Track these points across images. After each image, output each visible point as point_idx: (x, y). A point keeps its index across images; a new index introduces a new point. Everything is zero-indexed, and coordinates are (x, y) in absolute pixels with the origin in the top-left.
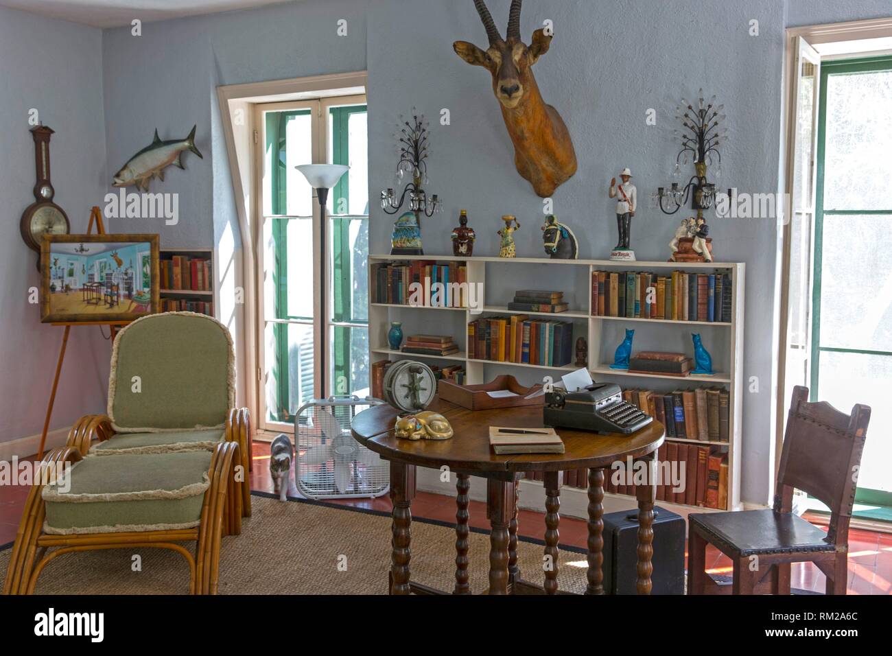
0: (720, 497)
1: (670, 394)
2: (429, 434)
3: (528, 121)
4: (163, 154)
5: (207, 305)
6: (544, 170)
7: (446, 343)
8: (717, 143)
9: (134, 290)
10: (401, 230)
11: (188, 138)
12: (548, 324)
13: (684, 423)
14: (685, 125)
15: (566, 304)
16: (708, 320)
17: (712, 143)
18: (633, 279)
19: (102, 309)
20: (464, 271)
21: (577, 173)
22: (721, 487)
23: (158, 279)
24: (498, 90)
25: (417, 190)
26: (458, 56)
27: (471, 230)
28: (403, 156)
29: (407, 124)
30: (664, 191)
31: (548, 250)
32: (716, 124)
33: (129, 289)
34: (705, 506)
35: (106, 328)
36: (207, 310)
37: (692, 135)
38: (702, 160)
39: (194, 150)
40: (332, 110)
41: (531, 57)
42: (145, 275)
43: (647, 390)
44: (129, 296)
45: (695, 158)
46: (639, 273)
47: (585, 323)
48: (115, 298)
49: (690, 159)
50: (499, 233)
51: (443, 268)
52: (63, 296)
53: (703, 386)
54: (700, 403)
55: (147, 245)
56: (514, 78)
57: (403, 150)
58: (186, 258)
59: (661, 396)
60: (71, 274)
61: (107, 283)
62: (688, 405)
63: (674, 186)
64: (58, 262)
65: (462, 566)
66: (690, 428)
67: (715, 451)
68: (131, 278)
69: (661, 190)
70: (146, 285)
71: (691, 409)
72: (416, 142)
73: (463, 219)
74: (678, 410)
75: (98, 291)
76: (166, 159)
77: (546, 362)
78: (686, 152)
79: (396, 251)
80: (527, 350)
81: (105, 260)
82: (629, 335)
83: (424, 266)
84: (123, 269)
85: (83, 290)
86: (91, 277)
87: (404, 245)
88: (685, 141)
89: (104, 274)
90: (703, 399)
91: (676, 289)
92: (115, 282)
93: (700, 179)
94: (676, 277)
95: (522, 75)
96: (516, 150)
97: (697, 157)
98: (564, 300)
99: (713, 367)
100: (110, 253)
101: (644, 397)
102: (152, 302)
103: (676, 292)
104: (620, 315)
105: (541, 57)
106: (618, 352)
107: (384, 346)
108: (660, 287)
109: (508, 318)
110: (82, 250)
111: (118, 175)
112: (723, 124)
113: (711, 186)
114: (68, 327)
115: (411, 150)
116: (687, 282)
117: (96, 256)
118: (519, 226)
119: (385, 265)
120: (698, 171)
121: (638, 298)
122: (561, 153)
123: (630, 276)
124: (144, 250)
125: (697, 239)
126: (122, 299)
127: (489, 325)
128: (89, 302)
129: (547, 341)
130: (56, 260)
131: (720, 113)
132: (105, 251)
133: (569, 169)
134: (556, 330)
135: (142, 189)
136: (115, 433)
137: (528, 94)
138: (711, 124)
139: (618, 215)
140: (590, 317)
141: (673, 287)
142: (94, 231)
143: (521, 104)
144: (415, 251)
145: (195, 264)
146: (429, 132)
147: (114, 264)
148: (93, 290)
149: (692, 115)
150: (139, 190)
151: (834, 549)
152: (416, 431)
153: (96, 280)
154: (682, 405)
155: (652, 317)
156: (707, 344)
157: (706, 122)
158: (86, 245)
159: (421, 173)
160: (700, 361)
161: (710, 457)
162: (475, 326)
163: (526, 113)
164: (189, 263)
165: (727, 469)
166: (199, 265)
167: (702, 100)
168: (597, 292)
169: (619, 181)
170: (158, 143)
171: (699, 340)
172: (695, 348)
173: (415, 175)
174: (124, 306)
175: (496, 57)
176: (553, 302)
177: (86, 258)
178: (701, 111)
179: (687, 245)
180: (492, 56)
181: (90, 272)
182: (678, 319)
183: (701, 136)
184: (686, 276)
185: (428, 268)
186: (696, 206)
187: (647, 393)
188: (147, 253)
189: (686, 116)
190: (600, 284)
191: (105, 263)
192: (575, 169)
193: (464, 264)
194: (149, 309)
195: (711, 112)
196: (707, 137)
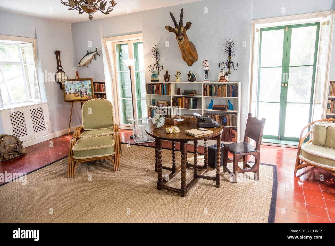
0: (235, 139)
1: (223, 115)
2: (175, 132)
3: (185, 46)
4: (90, 57)
5: (104, 95)
6: (190, 59)
7: (167, 104)
8: (234, 51)
9: (87, 93)
10: (154, 76)
11: (96, 51)
12: (191, 99)
13: (226, 122)
14: (226, 46)
15: (197, 93)
16: (232, 97)
17: (233, 51)
18: (213, 87)
19: (79, 98)
20: (170, 86)
21: (198, 59)
22: (235, 137)
23: (93, 90)
24: (178, 39)
25: (158, 65)
26: (166, 30)
27: (169, 75)
28: (153, 56)
29: (154, 47)
30: (221, 64)
31: (189, 80)
32: (234, 46)
33: (86, 93)
34: (231, 142)
35: (80, 103)
36: (105, 98)
37: (228, 49)
38: (230, 56)
39: (98, 54)
40: (133, 43)
41: (186, 30)
42: (90, 89)
43: (217, 114)
44: (86, 94)
45: (228, 55)
46: (215, 85)
47: (201, 98)
48: (83, 95)
49: (227, 55)
50: (176, 76)
51: (165, 85)
52: (69, 95)
53: (231, 113)
54: (230, 117)
55: (90, 81)
56: (182, 36)
57: (153, 54)
58: (98, 84)
59: (221, 116)
60: (71, 89)
61: (80, 91)
62: (227, 118)
63: (223, 62)
64: (67, 86)
65: (174, 161)
66: (228, 123)
67: (234, 129)
68: (86, 90)
69: (220, 63)
70: (90, 91)
71: (228, 119)
72: (156, 52)
73: (167, 72)
74: (225, 119)
75: (78, 93)
76: (91, 58)
77: (191, 108)
78: (226, 54)
79: (152, 81)
80: (187, 105)
81: (79, 85)
82: (212, 101)
83: (160, 85)
84: (84, 87)
85: (74, 93)
86: (76, 90)
87: (154, 79)
88: (226, 50)
89: (79, 89)
90: (231, 116)
91: (224, 89)
92: (82, 91)
93: (230, 60)
94: (224, 86)
95: (184, 35)
96: (182, 54)
97: (229, 55)
98: (196, 92)
99: (234, 108)
100: (80, 83)
101: (217, 116)
102: (92, 96)
103: (224, 90)
104: (210, 96)
105: (188, 29)
106: (209, 105)
107: (151, 105)
108: (220, 89)
109: (182, 97)
110: (73, 83)
111: (79, 64)
112: (235, 46)
113: (232, 62)
114: (73, 103)
115: (155, 54)
116: (227, 87)
117: (77, 84)
118: (180, 74)
119: (150, 84)
120: (229, 58)
121: (215, 92)
122: (194, 55)
123: (212, 86)
124: (89, 82)
125: (226, 76)
126: (84, 95)
127: (177, 99)
128: (76, 96)
129: (191, 103)
130: (66, 86)
131: (235, 43)
132: (79, 83)
133: (196, 58)
134: (193, 100)
135: (86, 66)
136: (84, 130)
137: (185, 40)
138: (232, 46)
139: (205, 70)
140: (202, 96)
141: (223, 89)
142: (77, 78)
143: (184, 42)
144: (157, 81)
145: (100, 85)
146: (160, 49)
147: (82, 86)
148: (77, 93)
149: (228, 44)
150: (85, 67)
151: (257, 151)
152: (171, 131)
153: (77, 91)
154: (226, 118)
155: (218, 96)
156: (232, 102)
157: (231, 46)
158: (74, 82)
159: (158, 60)
160: (230, 107)
161: (233, 130)
162: (173, 99)
163: (185, 45)
164: (99, 85)
165: (237, 133)
166: (102, 85)
167: (230, 40)
168: (204, 90)
169: (205, 62)
170: (88, 54)
171: (230, 102)
172: (229, 103)
173: (157, 61)
174: (85, 97)
175: (177, 30)
176: (194, 93)
177: (74, 85)
178: (230, 43)
179: (223, 78)
180: (176, 30)
181: (76, 89)
182: (225, 97)
183: (230, 49)
184: (227, 86)
185: (161, 85)
186: (229, 67)
187: (217, 115)
188: (90, 83)
189: (226, 44)
190: (205, 88)
191: (79, 86)
192: (197, 58)
193: (170, 84)
194: (92, 98)
195: (232, 43)
196: (231, 49)
